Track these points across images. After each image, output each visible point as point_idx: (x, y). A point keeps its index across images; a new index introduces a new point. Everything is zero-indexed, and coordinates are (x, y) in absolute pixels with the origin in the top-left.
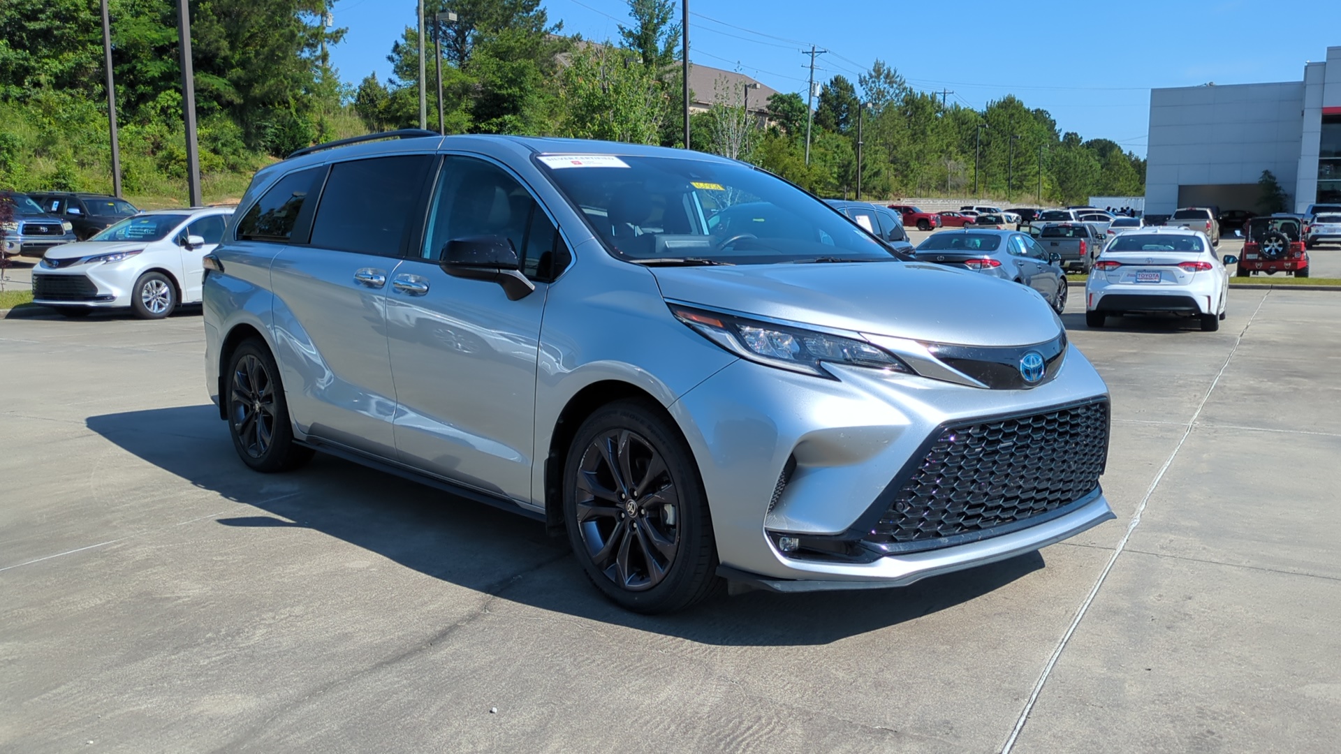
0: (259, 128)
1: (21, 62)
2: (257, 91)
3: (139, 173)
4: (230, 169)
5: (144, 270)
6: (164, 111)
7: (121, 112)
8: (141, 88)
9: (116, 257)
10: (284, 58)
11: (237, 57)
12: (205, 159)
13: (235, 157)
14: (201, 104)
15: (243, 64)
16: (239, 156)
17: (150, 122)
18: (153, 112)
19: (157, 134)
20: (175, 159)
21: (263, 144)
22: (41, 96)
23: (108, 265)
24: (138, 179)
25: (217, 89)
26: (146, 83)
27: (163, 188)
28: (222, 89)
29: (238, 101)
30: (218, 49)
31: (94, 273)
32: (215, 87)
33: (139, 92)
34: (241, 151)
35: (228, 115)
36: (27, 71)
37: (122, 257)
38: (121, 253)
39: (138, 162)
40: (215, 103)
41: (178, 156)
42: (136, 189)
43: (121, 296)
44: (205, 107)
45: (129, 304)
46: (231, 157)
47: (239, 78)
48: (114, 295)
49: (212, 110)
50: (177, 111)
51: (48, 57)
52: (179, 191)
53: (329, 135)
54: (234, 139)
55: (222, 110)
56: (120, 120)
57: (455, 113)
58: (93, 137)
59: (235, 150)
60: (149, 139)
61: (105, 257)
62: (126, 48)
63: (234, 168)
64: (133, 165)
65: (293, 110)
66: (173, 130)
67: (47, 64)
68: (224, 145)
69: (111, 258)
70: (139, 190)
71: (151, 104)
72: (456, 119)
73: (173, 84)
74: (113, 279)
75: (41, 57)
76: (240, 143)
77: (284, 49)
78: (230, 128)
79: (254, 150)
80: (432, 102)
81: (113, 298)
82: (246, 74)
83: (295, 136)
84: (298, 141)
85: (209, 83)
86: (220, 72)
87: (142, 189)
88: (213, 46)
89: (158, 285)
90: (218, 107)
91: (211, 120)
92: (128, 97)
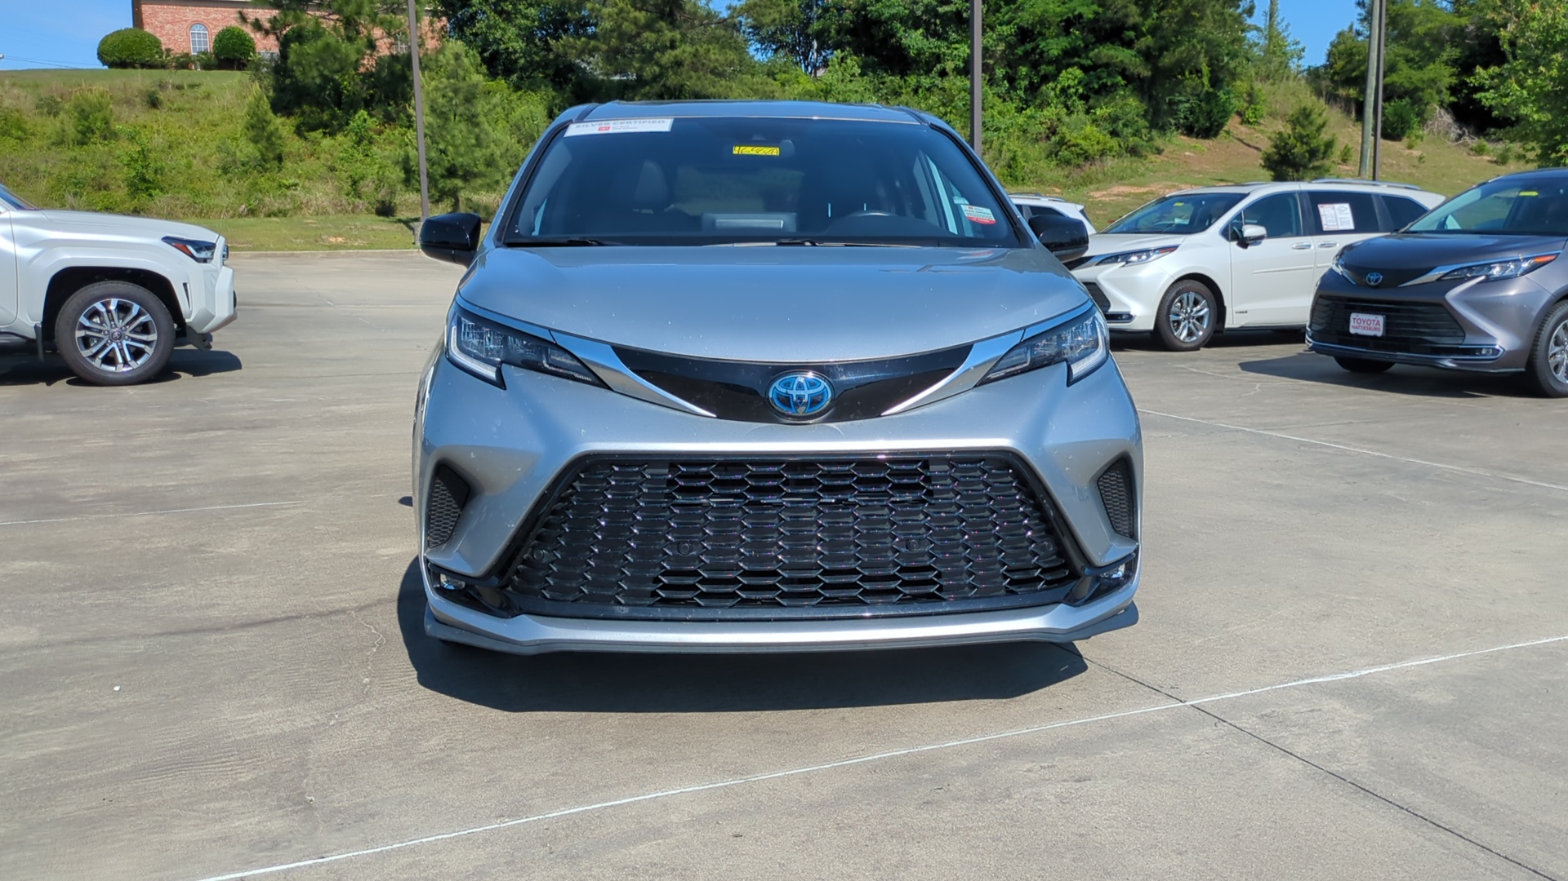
0: (1171, 103)
1: (934, 50)
2: (1167, 60)
3: (1026, 162)
4: (1130, 152)
5: (1176, 277)
6: (1064, 91)
7: (1023, 96)
8: (1044, 69)
9: (1140, 257)
10: (1201, 18)
11: (1149, 22)
12: (1098, 143)
13: (1136, 138)
14: (1105, 80)
15: (1153, 31)
16: (1141, 138)
17: (1049, 104)
18: (1052, 93)
19: (1054, 118)
20: (1066, 144)
21: (1173, 122)
22: (947, 85)
23: (1129, 268)
24: (1023, 168)
25: (1122, 62)
26: (1049, 63)
27: (1048, 177)
28: (1126, 61)
29: (1146, 73)
30: (1126, 16)
31: (1108, 280)
32: (1119, 59)
33: (1042, 72)
34: (1144, 131)
35: (1134, 90)
36: (938, 58)
37: (1148, 257)
38: (1147, 251)
39: (1025, 150)
40: (1120, 78)
41: (1069, 141)
42: (1020, 179)
43: (1143, 316)
44: (1109, 83)
45: (1151, 327)
46: (1131, 139)
47: (1148, 48)
48: (1132, 313)
49: (1115, 86)
50: (1077, 90)
51: (957, 42)
52: (1064, 180)
53: (1258, 107)
54: (1136, 119)
55: (1126, 85)
56: (1021, 105)
57: (1431, 66)
58: (989, 125)
59: (1137, 131)
60: (1046, 123)
61: (1124, 257)
62: (1032, 24)
63: (1134, 151)
64: (1019, 153)
65: (1206, 81)
66: (1072, 112)
67: (956, 49)
68: (1125, 125)
69: (1134, 258)
70: (1023, 180)
71: (1051, 84)
72: (1432, 75)
73: (1076, 59)
74: (1132, 288)
75: (952, 43)
76: (1142, 122)
77: (1200, 8)
78: (1133, 104)
79: (1163, 129)
80: (1400, 56)
81: (1130, 317)
82: (1156, 42)
83: (1211, 111)
84: (1216, 116)
85: (1112, 56)
86: (1129, 44)
87: (1027, 178)
88: (1120, 14)
89: (1196, 303)
90: (1123, 82)
91: (1114, 99)
92: (1031, 78)
